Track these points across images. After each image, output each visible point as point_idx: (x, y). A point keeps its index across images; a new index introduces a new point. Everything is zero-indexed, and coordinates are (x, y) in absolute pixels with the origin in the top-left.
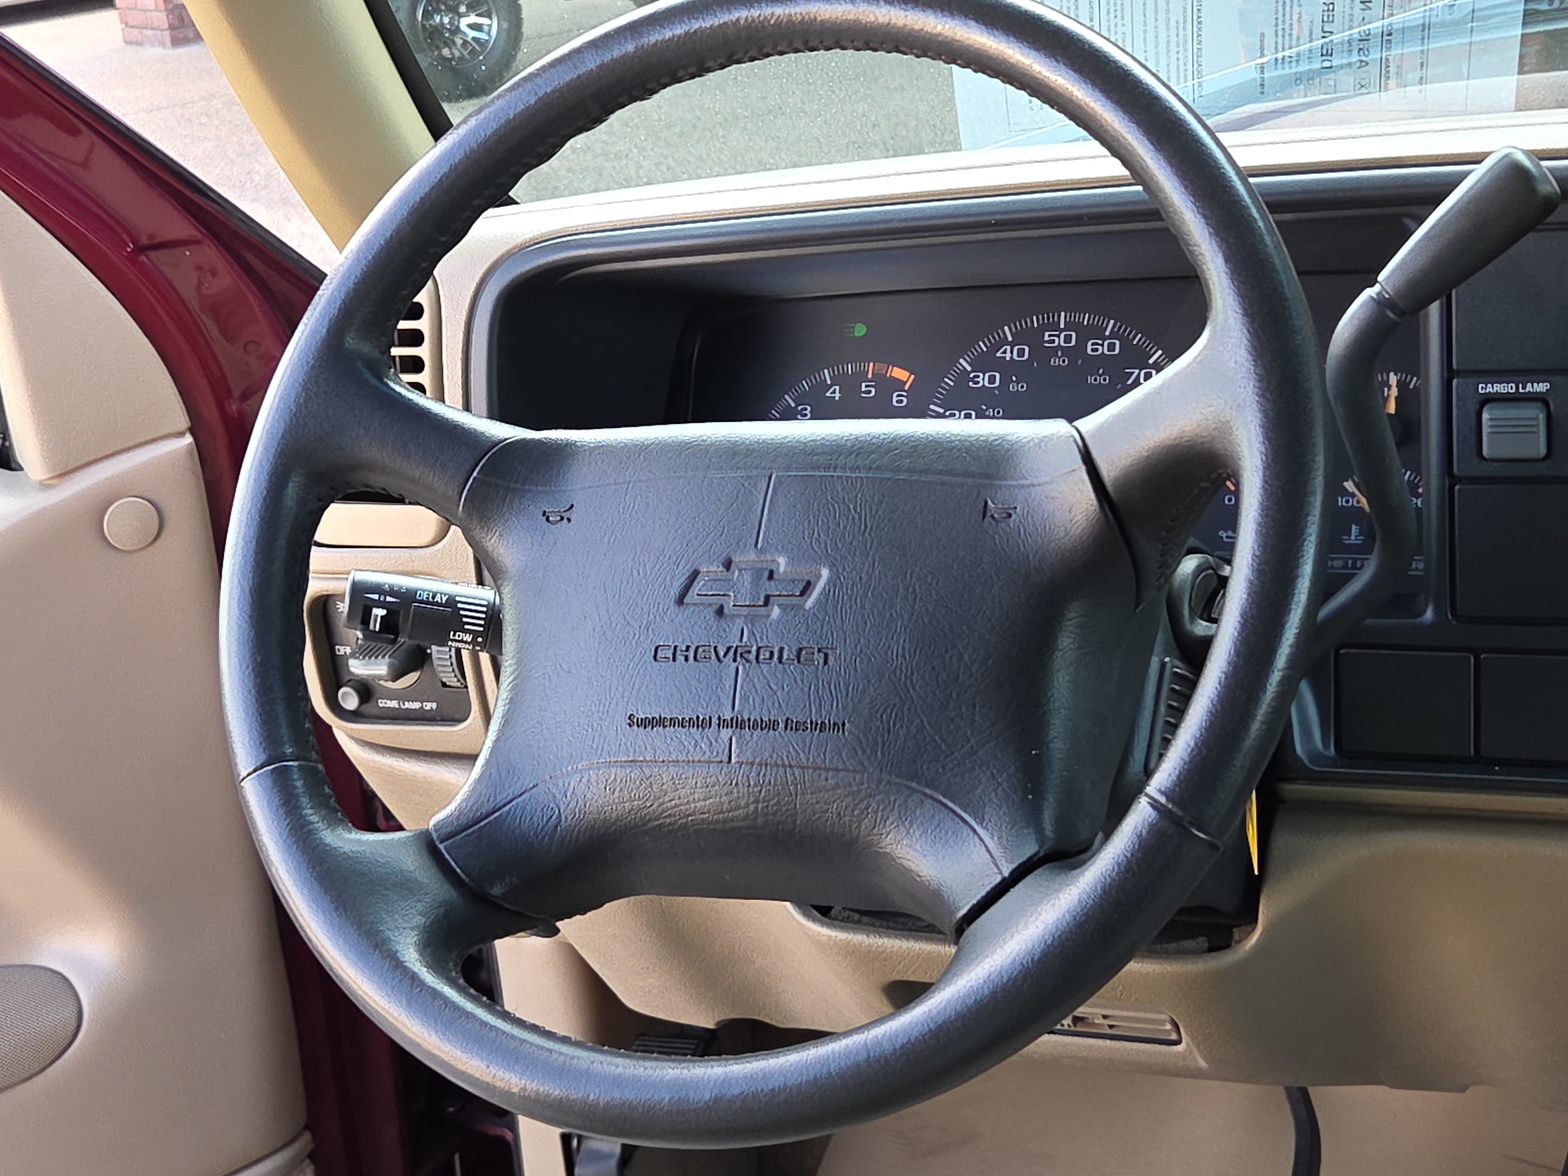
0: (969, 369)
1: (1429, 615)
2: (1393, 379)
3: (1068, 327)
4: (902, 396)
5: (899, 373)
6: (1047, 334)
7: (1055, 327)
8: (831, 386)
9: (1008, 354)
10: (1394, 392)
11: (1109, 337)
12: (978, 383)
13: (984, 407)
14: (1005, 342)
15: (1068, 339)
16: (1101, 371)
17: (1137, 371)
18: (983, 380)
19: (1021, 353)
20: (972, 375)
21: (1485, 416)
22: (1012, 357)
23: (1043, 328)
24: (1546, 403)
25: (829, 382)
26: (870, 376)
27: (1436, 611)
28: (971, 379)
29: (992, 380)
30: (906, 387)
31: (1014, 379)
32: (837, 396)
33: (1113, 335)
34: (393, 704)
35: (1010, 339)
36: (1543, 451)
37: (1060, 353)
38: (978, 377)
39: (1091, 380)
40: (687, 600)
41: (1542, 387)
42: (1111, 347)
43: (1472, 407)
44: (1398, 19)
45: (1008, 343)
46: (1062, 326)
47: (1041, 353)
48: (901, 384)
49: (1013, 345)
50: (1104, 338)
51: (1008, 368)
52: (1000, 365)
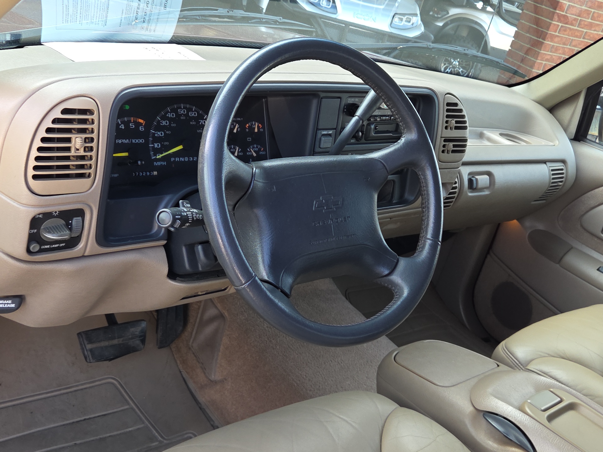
0: (160, 119)
3: (184, 108)
4: (142, 127)
5: (141, 121)
6: (179, 110)
7: (180, 108)
8: (120, 125)
9: (169, 115)
11: (194, 111)
12: (163, 124)
13: (165, 131)
14: (168, 112)
15: (184, 111)
16: (193, 121)
17: (202, 121)
18: (164, 123)
19: (173, 115)
20: (161, 121)
21: (322, 139)
22: (171, 116)
23: (178, 108)
25: (120, 123)
26: (132, 121)
28: (161, 123)
29: (166, 123)
30: (143, 125)
31: (172, 122)
32: (123, 128)
33: (195, 111)
35: (170, 111)
37: (183, 116)
38: (163, 122)
39: (191, 123)
42: (195, 114)
45: (169, 112)
46: (182, 108)
47: (178, 115)
48: (141, 124)
49: (171, 113)
50: (193, 112)
51: (170, 120)
52: (168, 119)
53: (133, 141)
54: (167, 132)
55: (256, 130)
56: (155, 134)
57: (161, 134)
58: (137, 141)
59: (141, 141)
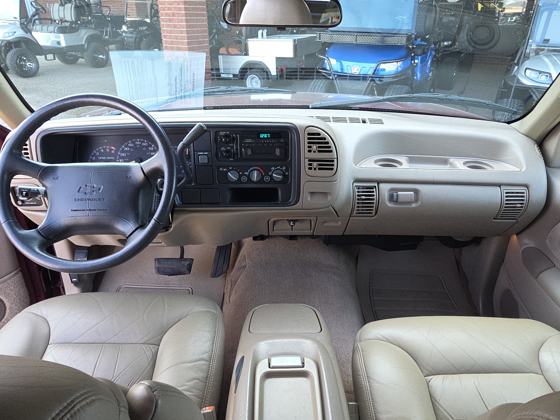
1: (193, 184)
2: (187, 149)
3: (139, 141)
4: (113, 151)
7: (137, 141)
9: (130, 145)
10: (188, 151)
14: (129, 143)
15: (139, 143)
16: (145, 148)
17: (150, 148)
18: (126, 149)
19: (132, 145)
20: (124, 148)
21: (199, 157)
23: (135, 141)
24: (207, 155)
25: (101, 149)
26: (108, 148)
27: (194, 184)
29: (128, 149)
31: (131, 149)
32: (103, 151)
33: (146, 142)
34: (28, 203)
36: (207, 162)
37: (138, 145)
40: (80, 191)
41: (207, 153)
42: (146, 144)
43: (198, 156)
44: (186, 94)
47: (135, 145)
48: (113, 149)
49: (131, 144)
50: (145, 143)
51: (130, 147)
52: (129, 147)
53: (108, 158)
54: (128, 154)
55: (187, 154)
56: (120, 154)
57: (124, 155)
58: (110, 158)
59: (112, 158)
